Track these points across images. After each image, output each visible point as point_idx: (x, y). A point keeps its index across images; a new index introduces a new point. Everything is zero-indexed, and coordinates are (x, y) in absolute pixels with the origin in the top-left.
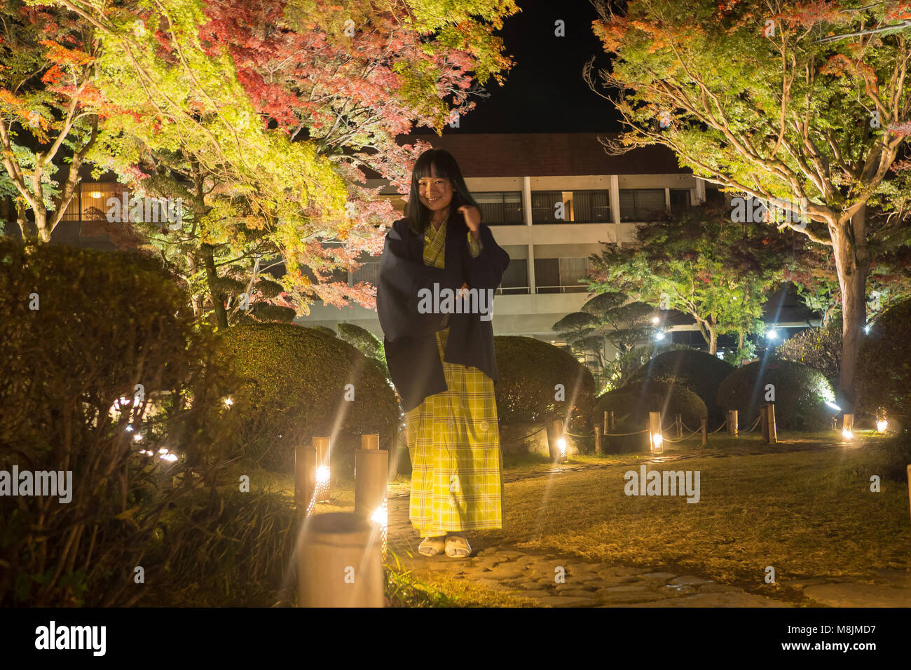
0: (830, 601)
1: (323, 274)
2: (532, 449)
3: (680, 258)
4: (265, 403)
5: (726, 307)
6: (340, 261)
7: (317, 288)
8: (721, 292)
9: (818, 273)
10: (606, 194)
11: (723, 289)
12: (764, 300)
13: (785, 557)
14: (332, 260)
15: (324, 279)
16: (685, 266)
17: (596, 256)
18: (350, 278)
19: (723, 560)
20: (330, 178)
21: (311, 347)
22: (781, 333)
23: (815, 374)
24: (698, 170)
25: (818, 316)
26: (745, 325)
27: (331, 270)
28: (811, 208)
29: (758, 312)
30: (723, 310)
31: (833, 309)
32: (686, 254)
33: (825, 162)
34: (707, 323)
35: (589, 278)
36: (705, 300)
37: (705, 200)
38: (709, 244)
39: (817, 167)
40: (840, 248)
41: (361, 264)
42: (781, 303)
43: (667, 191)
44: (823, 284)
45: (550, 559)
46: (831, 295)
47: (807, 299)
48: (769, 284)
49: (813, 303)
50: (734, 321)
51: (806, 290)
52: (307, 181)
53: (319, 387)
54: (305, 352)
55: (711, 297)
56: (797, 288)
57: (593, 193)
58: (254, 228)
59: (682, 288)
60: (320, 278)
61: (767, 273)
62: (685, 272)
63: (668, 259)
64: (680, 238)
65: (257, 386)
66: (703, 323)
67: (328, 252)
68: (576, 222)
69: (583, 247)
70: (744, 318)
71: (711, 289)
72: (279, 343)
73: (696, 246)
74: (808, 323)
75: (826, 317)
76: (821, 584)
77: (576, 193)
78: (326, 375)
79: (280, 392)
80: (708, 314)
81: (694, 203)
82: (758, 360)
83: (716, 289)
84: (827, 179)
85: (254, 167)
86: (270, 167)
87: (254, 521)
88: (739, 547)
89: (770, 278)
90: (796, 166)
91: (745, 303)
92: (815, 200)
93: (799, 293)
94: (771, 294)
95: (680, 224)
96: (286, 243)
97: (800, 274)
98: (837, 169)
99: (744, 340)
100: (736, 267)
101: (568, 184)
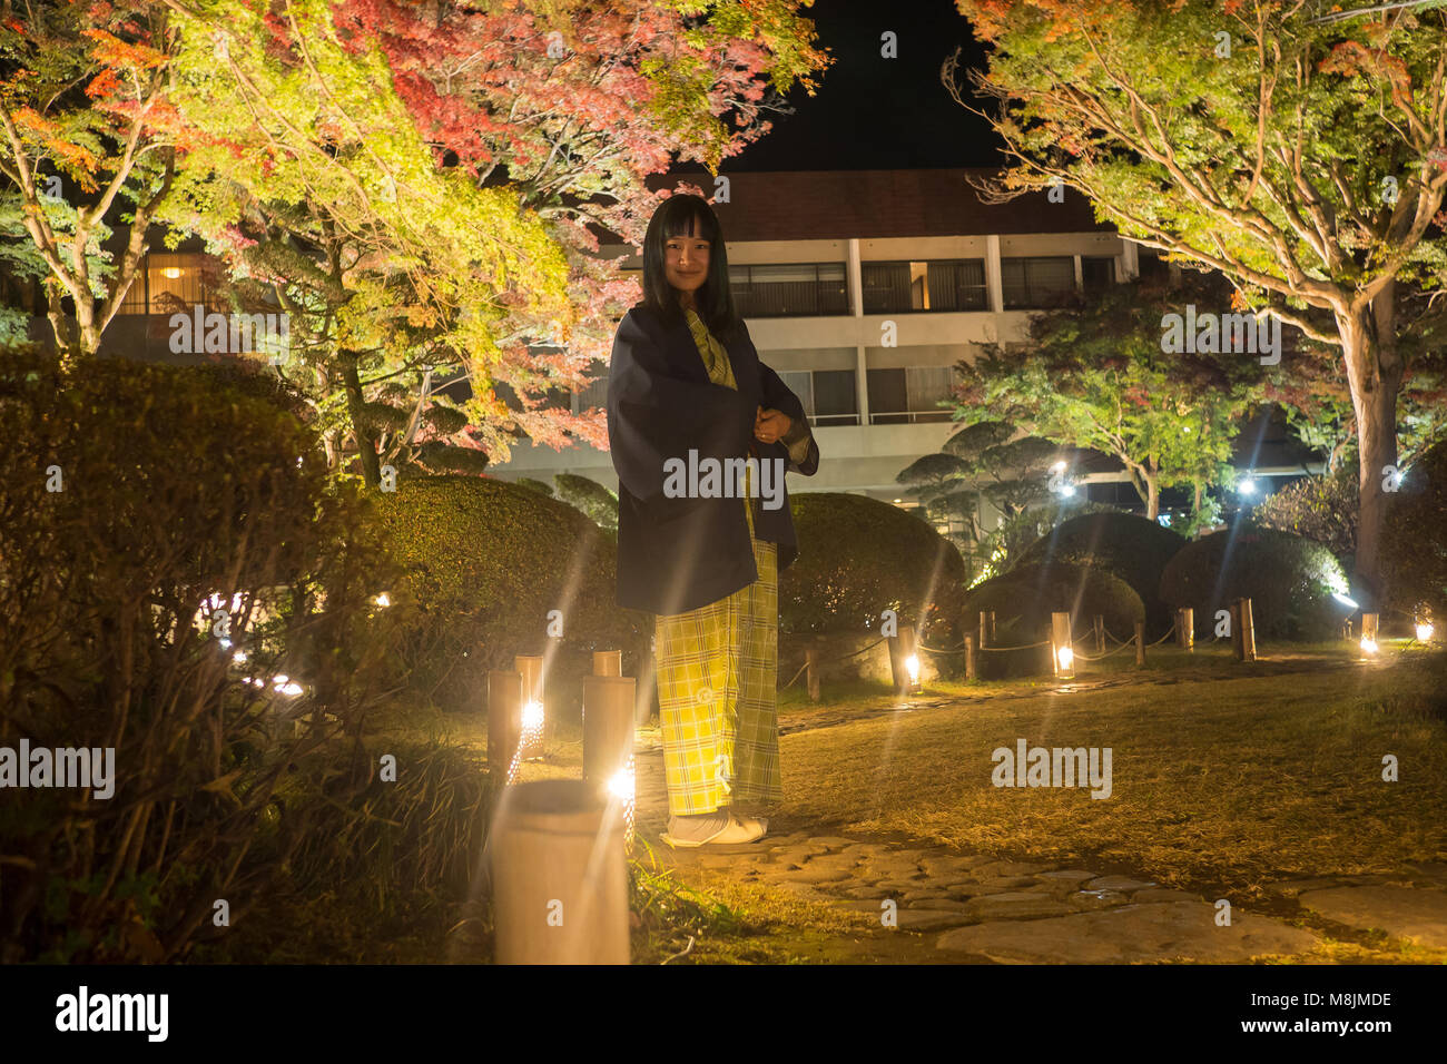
0: (1342, 915)
1: (531, 396)
2: (865, 673)
3: (1099, 367)
4: (440, 603)
5: (1172, 444)
6: (557, 375)
7: (522, 418)
8: (1165, 419)
9: (1319, 388)
10: (980, 264)
11: (1169, 415)
12: (1233, 432)
13: (1270, 844)
14: (546, 373)
15: (534, 404)
16: (1107, 379)
17: (965, 364)
18: (575, 402)
19: (1170, 850)
20: (541, 245)
21: (513, 513)
22: (1262, 484)
23: (1315, 550)
24: (1126, 227)
25: (1320, 456)
26: (1203, 472)
27: (544, 389)
28: (1307, 285)
29: (1224, 452)
30: (1168, 449)
31: (1343, 446)
32: (1108, 360)
33: (1328, 212)
34: (1142, 470)
35: (954, 398)
36: (1139, 433)
37: (1137, 274)
38: (1144, 344)
39: (1316, 220)
40: (1355, 348)
41: (591, 380)
42: (1260, 438)
43: (1078, 260)
44: (1328, 407)
45: (895, 849)
46: (1340, 423)
47: (1303, 431)
48: (1241, 406)
49: (1312, 436)
50: (1186, 465)
51: (1300, 416)
52: (504, 249)
53: (526, 576)
54: (503, 520)
55: (1148, 427)
56: (1286, 413)
57: (959, 264)
58: (421, 325)
59: (1103, 414)
60: (526, 403)
61: (1238, 390)
62: (1106, 389)
63: (1079, 368)
64: (1100, 333)
65: (428, 575)
66: (1137, 470)
67: (539, 362)
68: (933, 310)
69: (944, 350)
70: (1202, 460)
71: (1149, 415)
72: (461, 507)
73: (1124, 347)
74: (1305, 468)
75: (1333, 460)
76: (1328, 888)
77: (932, 264)
78: (537, 558)
79: (464, 585)
80: (1144, 455)
81: (1120, 278)
82: (1225, 528)
83: (1156, 416)
84: (1332, 239)
85: (420, 228)
86: (447, 228)
87: (423, 791)
88: (1195, 828)
89: (1243, 397)
90: (1283, 218)
91: (1204, 437)
92: (1314, 273)
93: (1288, 421)
94: (1245, 422)
95: (1099, 312)
96: (472, 349)
97: (1290, 391)
98: (1348, 223)
99: (1202, 497)
100: (1188, 380)
101: (918, 252)
